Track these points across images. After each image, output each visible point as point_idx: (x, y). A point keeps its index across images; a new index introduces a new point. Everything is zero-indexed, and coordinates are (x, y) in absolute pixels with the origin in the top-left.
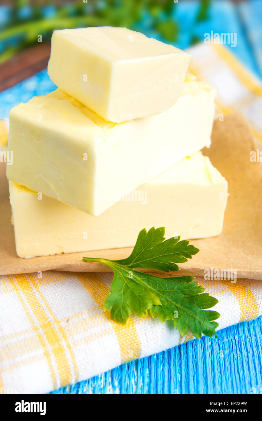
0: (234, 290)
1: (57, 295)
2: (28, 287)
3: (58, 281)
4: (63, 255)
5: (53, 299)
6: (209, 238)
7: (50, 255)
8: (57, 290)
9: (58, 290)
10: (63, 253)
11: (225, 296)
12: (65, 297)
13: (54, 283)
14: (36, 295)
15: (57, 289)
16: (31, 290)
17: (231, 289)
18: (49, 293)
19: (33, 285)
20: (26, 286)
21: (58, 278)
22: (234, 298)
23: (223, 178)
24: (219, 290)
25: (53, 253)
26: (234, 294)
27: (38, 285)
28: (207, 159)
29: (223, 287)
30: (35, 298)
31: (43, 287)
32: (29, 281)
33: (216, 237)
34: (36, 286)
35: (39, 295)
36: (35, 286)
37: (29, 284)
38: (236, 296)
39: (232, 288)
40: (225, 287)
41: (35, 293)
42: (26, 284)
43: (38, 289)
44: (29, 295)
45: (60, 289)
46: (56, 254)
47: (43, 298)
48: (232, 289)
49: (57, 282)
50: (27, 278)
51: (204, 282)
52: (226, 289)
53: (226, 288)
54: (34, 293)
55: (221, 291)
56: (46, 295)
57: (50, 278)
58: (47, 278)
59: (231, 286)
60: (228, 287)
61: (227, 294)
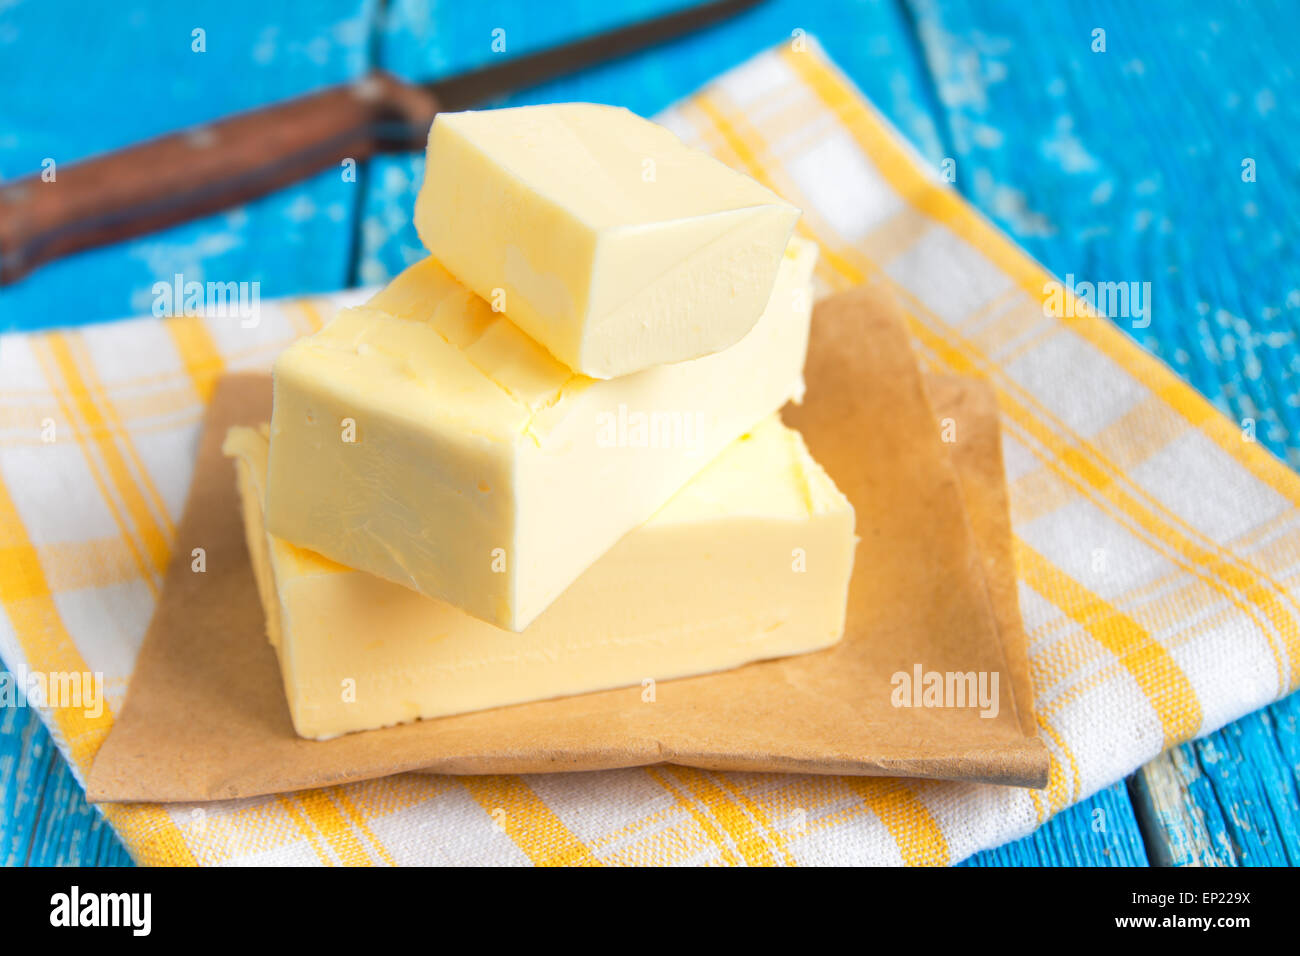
0: (881, 808)
1: (419, 841)
2: (338, 825)
3: (416, 801)
4: (420, 724)
5: (409, 854)
6: (810, 654)
7: (384, 728)
8: (417, 826)
9: (421, 827)
10: (419, 719)
11: (858, 828)
12: (441, 846)
13: (405, 809)
14: (363, 844)
15: (416, 823)
16: (347, 832)
17: (873, 805)
18: (397, 837)
19: (349, 815)
20: (332, 820)
21: (414, 794)
22: (881, 830)
23: (842, 498)
24: (843, 809)
25: (392, 721)
26: (881, 819)
27: (365, 815)
28: (796, 437)
29: (853, 800)
30: (363, 853)
31: (379, 820)
32: (337, 804)
33: (828, 650)
34: (360, 819)
35: (372, 844)
36: (356, 818)
37: (338, 814)
38: (888, 823)
39: (876, 801)
40: (857, 800)
41: (360, 837)
42: (332, 816)
43: (365, 827)
44: (344, 846)
45: (425, 825)
46: (400, 724)
47: (382, 851)
48: (877, 806)
49: (413, 803)
50: (333, 798)
51: (803, 788)
52: (862, 806)
53: (860, 802)
54: (357, 838)
55: (848, 811)
56: (390, 842)
57: (392, 793)
58: (385, 795)
59: (874, 797)
60: (865, 801)
61: (864, 819)
